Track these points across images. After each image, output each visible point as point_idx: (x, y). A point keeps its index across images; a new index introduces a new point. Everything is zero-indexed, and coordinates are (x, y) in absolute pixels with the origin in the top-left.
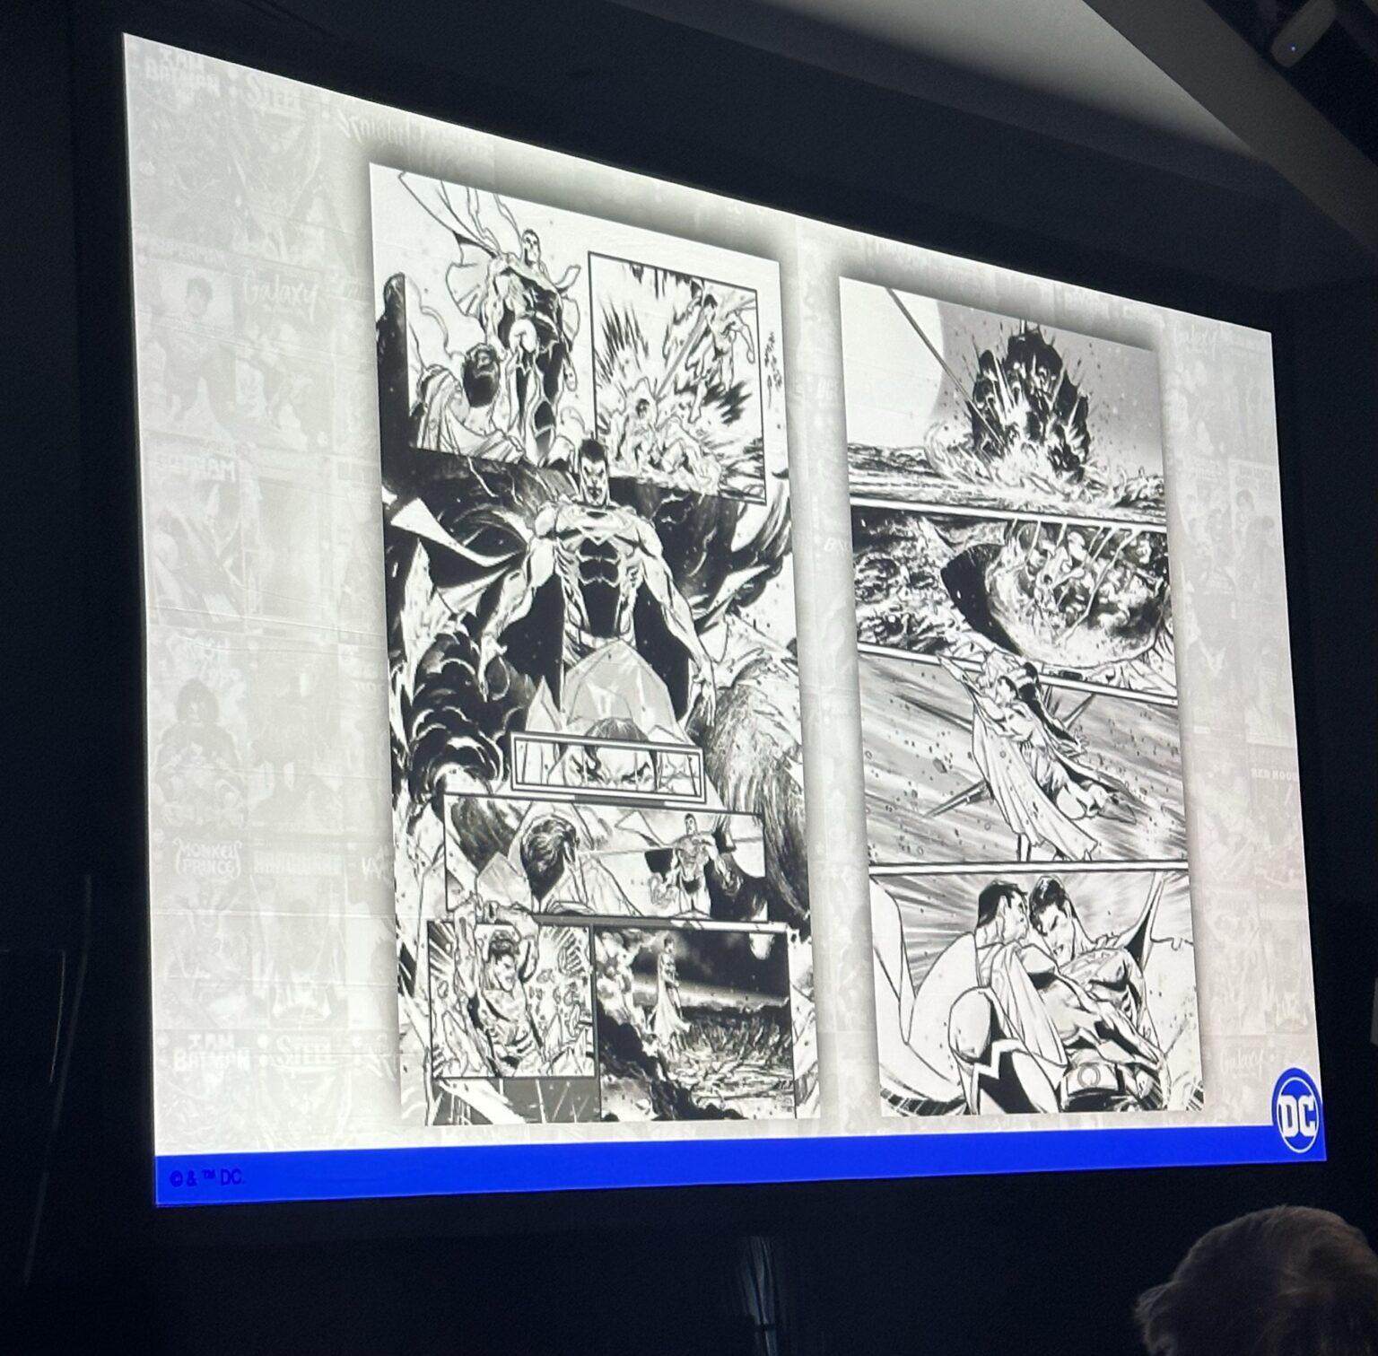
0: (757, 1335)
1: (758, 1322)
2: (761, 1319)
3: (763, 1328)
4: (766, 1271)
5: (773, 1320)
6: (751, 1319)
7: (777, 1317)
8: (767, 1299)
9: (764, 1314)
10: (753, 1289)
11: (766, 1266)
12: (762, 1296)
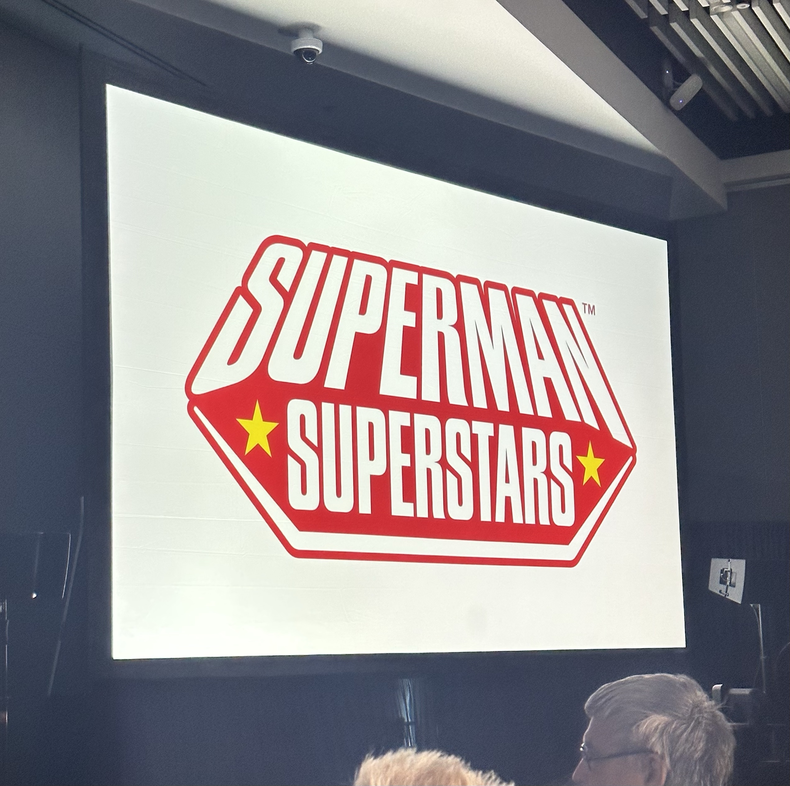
0: (405, 727)
1: (406, 720)
2: (408, 719)
3: (408, 724)
4: (410, 695)
5: (413, 720)
6: (404, 719)
7: (416, 718)
8: (410, 709)
9: (409, 717)
10: (404, 705)
11: (410, 692)
12: (408, 708)
